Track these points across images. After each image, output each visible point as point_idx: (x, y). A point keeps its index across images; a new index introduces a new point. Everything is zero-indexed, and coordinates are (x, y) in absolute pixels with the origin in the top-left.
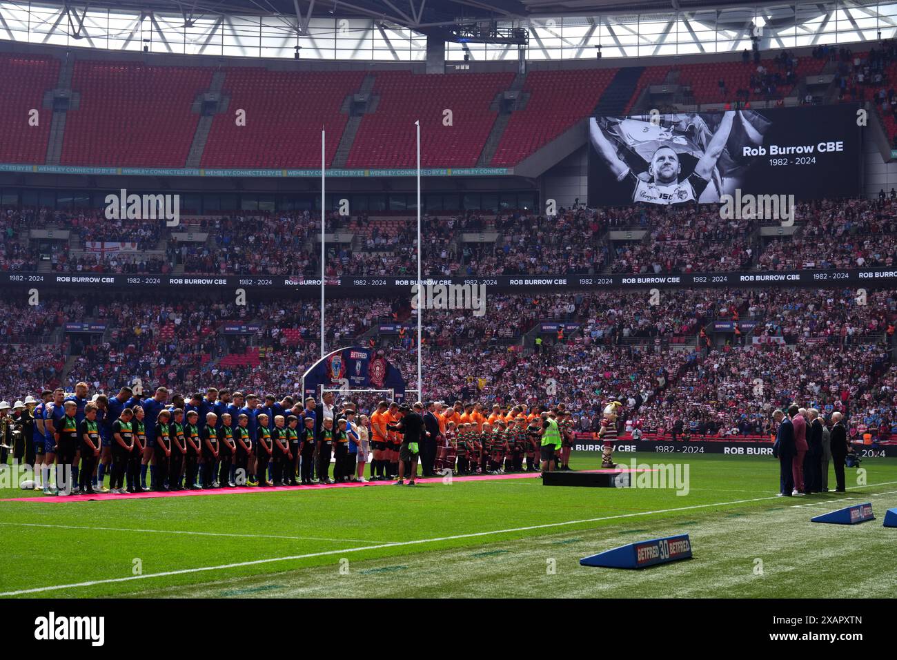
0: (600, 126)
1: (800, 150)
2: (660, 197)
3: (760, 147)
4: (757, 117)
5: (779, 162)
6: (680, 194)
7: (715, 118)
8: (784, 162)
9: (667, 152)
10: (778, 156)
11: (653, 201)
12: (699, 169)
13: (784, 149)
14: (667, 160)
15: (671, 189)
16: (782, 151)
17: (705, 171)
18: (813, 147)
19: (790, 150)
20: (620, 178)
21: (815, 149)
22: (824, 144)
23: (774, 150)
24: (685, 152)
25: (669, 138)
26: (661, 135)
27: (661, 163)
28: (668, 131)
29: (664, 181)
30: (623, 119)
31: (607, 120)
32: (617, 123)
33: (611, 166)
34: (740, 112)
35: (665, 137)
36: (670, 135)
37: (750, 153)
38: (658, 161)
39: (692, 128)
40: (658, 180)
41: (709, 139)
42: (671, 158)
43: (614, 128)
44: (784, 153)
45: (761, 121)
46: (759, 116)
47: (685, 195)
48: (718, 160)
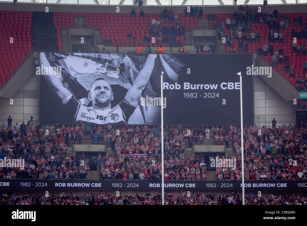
0: (48, 59)
1: (207, 87)
2: (97, 118)
3: (176, 83)
4: (173, 60)
5: (191, 95)
6: (113, 116)
7: (140, 58)
8: (194, 95)
9: (103, 83)
10: (190, 91)
11: (91, 121)
12: (128, 98)
13: (195, 85)
14: (103, 90)
15: (105, 112)
16: (193, 87)
17: (132, 99)
18: (217, 85)
19: (200, 87)
20: (65, 102)
21: (219, 87)
22: (226, 84)
23: (187, 86)
24: (117, 84)
25: (104, 72)
26: (97, 69)
27: (98, 92)
28: (103, 66)
29: (100, 105)
30: (67, 55)
31: (54, 55)
32: (62, 58)
33: (58, 92)
34: (161, 55)
35: (101, 71)
36: (105, 70)
37: (169, 87)
38: (95, 89)
39: (123, 65)
40: (96, 105)
41: (136, 75)
42: (105, 88)
43: (60, 61)
44: (195, 88)
45: (177, 63)
46: (175, 60)
47: (116, 117)
48: (143, 91)
